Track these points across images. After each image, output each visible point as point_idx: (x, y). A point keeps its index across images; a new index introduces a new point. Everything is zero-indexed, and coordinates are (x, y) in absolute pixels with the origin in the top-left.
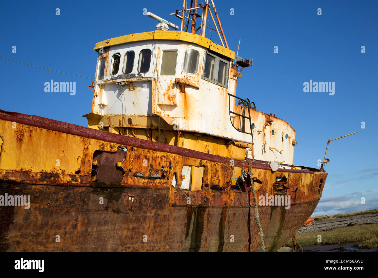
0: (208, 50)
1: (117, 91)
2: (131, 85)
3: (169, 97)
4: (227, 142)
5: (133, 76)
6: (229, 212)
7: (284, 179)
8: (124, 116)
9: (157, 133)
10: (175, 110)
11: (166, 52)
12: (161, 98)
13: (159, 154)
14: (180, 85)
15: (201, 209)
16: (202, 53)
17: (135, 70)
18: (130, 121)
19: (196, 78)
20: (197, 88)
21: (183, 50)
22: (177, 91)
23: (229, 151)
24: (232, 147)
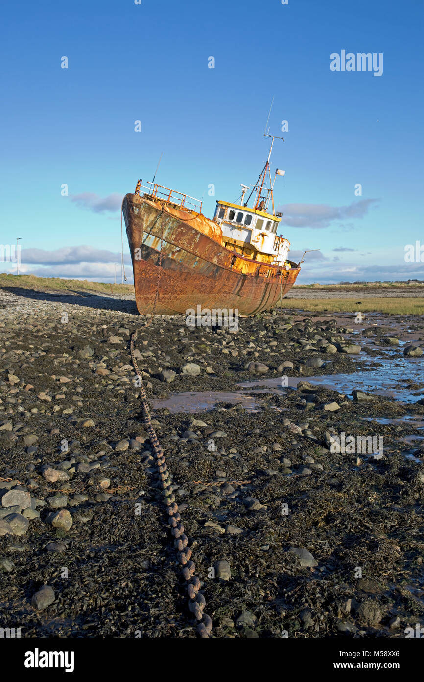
0: (275, 221)
1: (231, 228)
2: (240, 228)
3: (257, 238)
4: (269, 255)
5: (242, 225)
6: (273, 285)
7: (288, 273)
8: (232, 239)
9: (246, 249)
10: (258, 243)
11: (258, 219)
12: (253, 238)
13: (265, 267)
14: (263, 235)
15: (269, 283)
16: (273, 222)
17: (243, 222)
18: (235, 242)
19: (268, 232)
20: (268, 236)
21: (266, 221)
22: (261, 236)
23: (269, 259)
24: (271, 257)
